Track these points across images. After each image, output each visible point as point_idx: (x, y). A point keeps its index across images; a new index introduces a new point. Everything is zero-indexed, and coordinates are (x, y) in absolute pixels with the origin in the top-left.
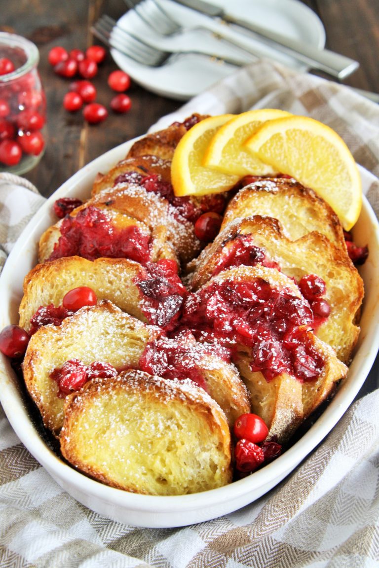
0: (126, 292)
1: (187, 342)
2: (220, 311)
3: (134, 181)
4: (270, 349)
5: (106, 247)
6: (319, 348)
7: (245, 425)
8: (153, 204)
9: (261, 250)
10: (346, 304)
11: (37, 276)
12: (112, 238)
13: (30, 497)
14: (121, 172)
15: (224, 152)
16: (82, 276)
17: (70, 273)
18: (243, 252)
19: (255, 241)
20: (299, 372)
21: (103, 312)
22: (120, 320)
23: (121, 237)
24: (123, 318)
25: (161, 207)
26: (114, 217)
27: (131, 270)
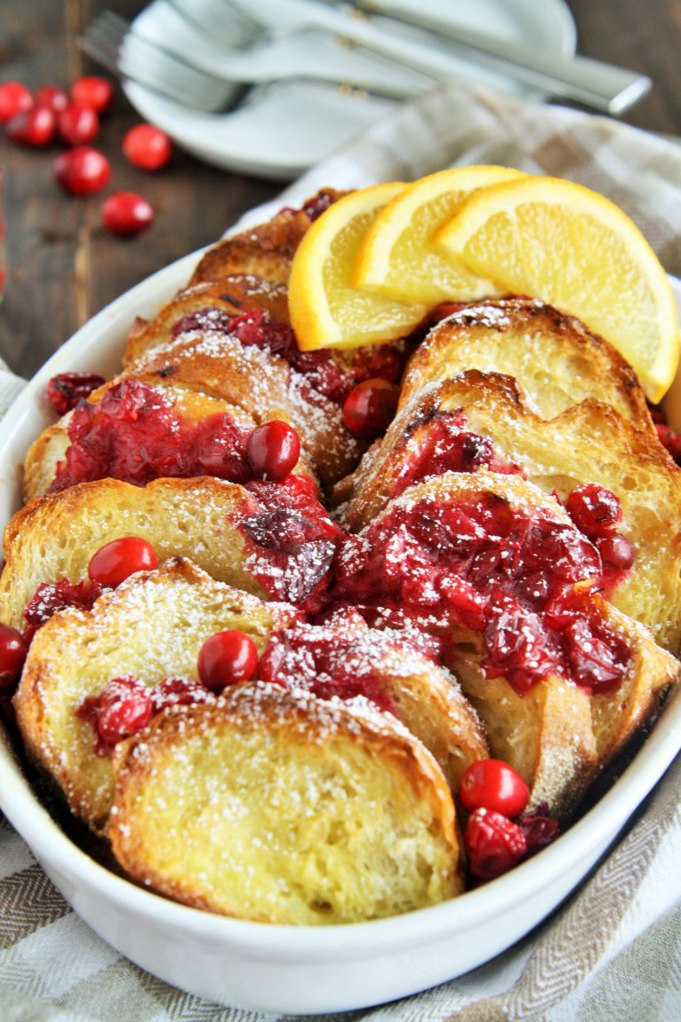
0: (216, 544)
1: (350, 628)
2: (412, 563)
3: (213, 326)
4: (519, 628)
5: (168, 459)
6: (618, 625)
7: (481, 781)
8: (257, 369)
9: (484, 440)
10: (665, 540)
11: (31, 524)
12: (179, 440)
13: (43, 980)
14: (184, 311)
15: (393, 256)
16: (123, 519)
17: (98, 514)
18: (449, 448)
19: (471, 424)
20: (582, 672)
21: (175, 583)
22: (212, 595)
23: (197, 434)
24: (216, 592)
25: (275, 374)
26: (180, 398)
27: (226, 499)
